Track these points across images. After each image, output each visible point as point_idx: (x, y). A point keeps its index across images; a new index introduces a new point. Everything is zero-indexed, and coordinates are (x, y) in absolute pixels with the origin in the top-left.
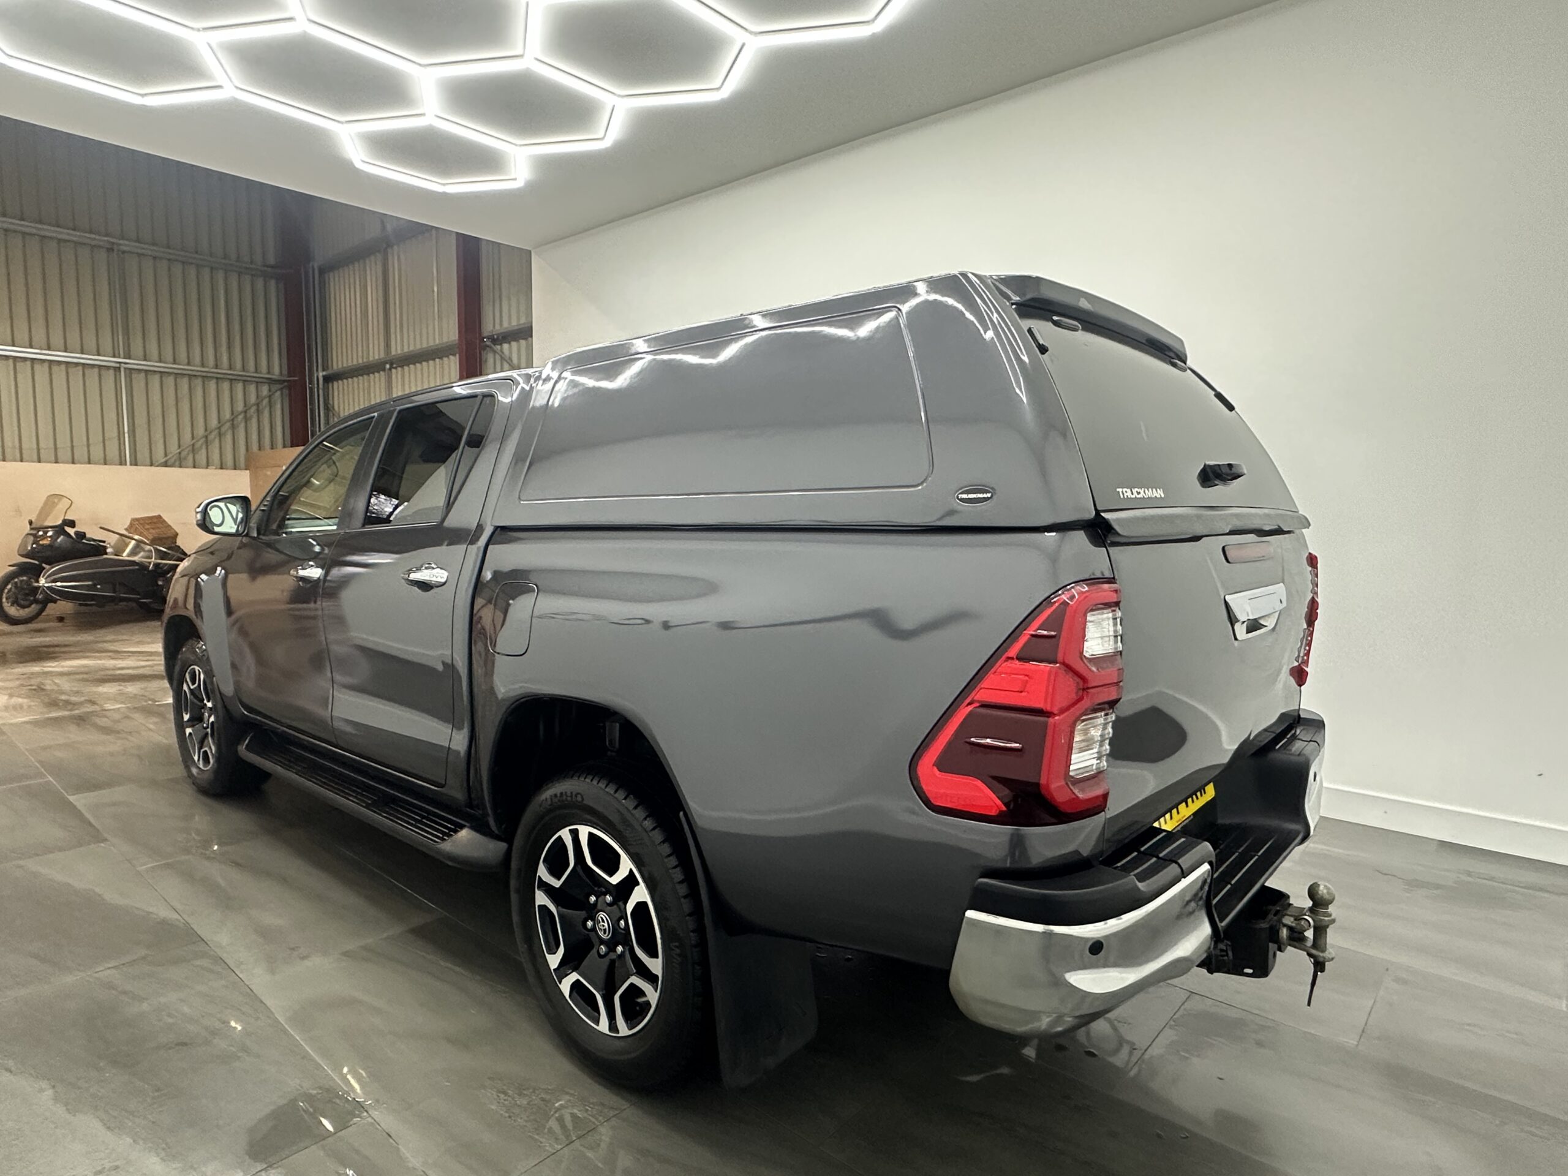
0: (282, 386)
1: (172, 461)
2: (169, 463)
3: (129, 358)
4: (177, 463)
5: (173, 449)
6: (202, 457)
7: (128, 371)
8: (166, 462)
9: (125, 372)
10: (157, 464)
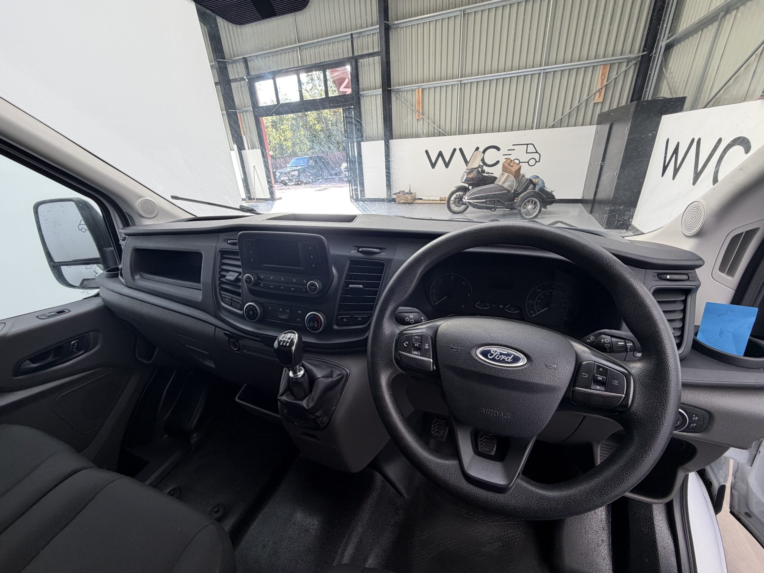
0: (636, 61)
1: (557, 124)
2: (555, 125)
3: (548, 65)
4: (559, 126)
5: (559, 117)
6: (573, 120)
7: (545, 73)
8: (553, 125)
9: (543, 74)
10: (548, 127)
